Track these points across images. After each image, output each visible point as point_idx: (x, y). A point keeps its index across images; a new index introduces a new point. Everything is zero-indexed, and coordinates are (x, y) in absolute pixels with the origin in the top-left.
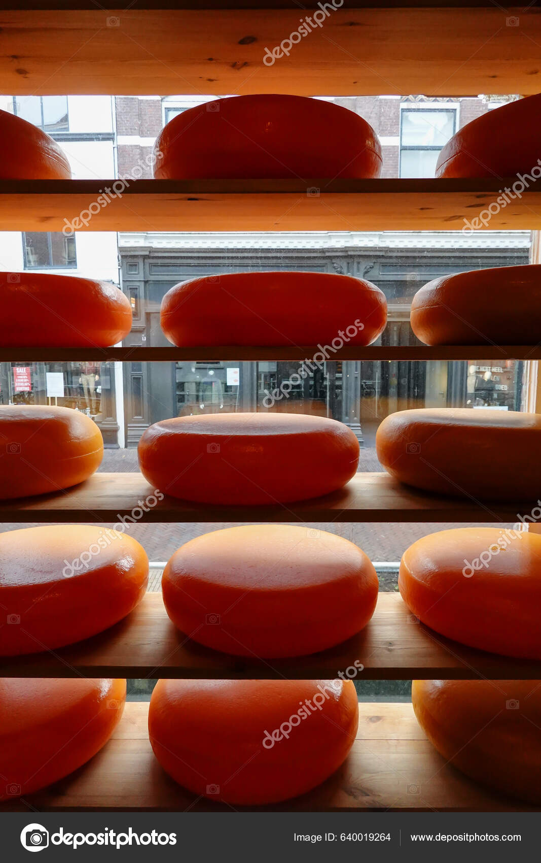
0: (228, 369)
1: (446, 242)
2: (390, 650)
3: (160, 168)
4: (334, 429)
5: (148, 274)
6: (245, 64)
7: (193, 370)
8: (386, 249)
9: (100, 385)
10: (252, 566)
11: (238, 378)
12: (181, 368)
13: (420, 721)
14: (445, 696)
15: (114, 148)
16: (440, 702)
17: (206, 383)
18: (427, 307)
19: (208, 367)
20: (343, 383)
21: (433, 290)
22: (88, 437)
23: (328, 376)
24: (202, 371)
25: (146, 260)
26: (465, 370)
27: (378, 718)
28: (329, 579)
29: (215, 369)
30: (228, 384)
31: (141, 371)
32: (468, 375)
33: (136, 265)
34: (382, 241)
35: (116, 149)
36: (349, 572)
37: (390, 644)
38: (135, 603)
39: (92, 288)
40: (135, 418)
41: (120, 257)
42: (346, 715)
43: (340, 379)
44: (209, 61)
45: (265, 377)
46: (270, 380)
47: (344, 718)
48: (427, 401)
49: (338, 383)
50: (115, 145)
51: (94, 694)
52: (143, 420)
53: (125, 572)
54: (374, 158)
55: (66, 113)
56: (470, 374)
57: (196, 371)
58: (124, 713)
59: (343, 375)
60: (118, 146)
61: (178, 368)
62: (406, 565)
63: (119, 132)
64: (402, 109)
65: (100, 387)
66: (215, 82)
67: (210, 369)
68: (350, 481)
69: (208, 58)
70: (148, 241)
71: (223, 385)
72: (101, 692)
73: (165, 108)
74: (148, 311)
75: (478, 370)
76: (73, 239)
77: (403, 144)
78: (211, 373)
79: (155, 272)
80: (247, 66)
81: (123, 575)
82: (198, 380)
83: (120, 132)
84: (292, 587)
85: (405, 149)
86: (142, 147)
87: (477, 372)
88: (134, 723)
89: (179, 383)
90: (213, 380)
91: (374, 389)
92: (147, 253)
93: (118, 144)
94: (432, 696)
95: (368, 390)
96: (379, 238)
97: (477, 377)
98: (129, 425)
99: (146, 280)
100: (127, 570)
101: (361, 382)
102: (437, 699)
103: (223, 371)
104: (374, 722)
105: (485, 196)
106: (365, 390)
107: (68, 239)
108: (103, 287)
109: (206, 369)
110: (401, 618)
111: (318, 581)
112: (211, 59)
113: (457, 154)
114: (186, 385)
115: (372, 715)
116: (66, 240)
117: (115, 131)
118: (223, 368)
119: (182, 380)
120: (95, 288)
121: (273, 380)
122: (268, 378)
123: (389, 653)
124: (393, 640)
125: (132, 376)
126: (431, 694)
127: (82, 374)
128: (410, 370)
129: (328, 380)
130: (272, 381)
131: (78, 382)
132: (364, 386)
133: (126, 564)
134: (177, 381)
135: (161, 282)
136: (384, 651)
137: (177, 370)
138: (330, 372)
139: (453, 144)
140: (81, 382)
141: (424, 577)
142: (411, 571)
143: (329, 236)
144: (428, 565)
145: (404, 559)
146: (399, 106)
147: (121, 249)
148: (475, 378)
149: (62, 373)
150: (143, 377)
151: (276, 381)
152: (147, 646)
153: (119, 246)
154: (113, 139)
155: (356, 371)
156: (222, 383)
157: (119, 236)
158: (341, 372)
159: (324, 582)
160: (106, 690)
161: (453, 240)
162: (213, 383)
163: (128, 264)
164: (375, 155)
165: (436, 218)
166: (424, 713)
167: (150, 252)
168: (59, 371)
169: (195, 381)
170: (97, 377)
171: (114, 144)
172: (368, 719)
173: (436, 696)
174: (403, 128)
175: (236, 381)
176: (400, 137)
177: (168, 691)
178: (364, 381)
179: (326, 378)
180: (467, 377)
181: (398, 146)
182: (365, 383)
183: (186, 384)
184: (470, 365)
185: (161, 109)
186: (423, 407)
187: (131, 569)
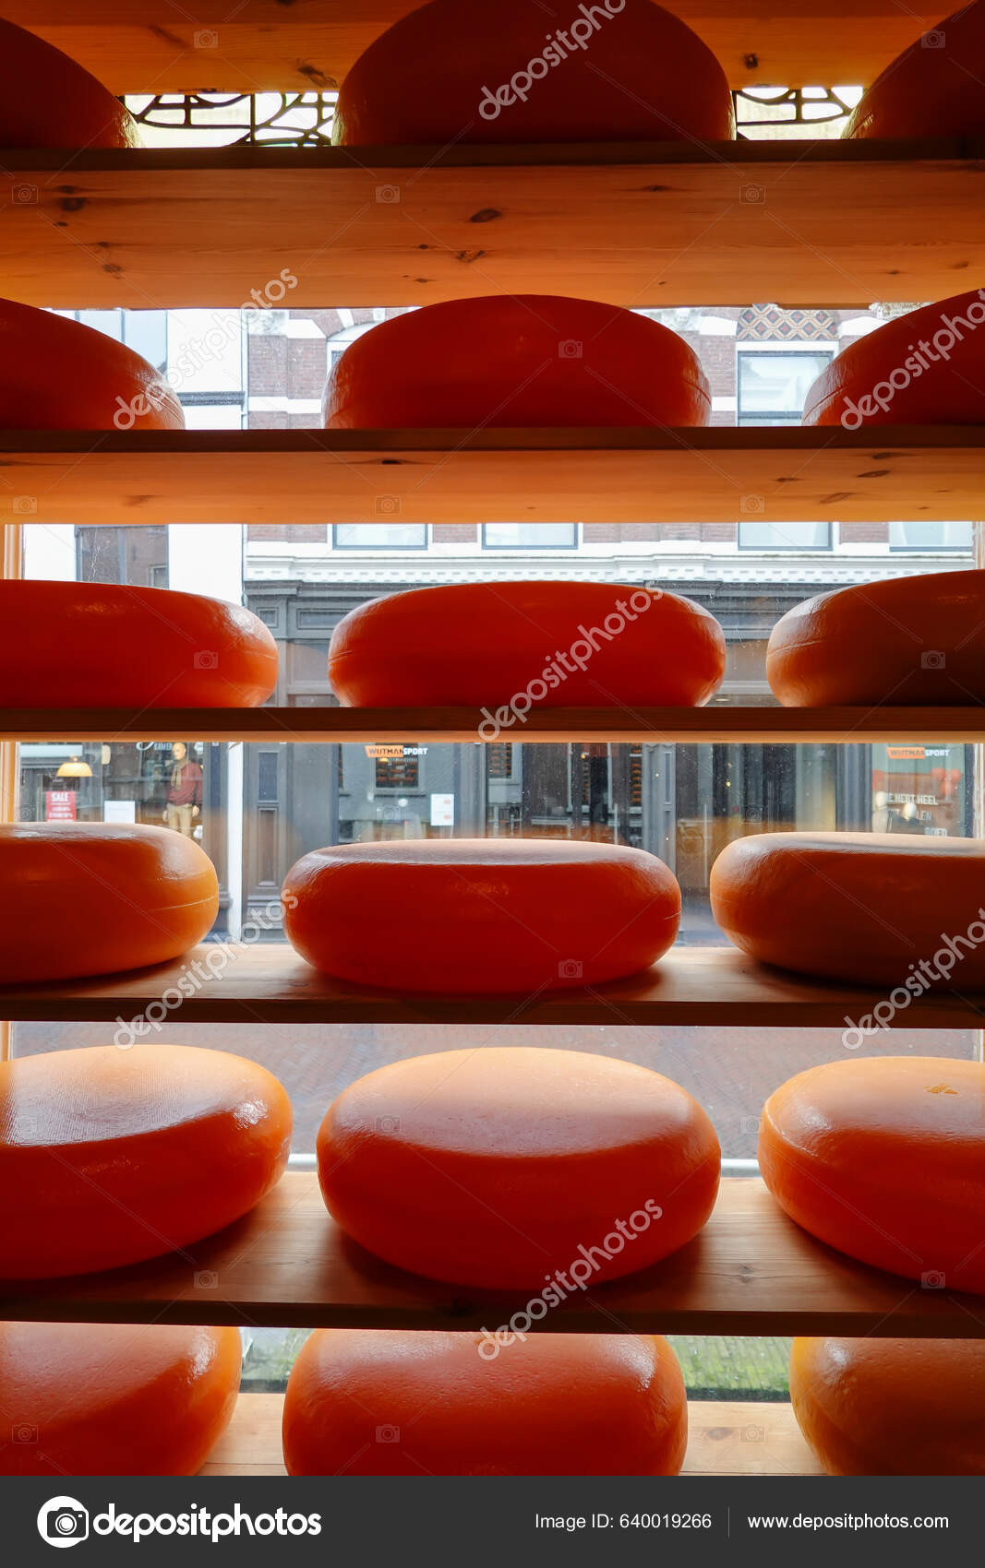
0: (434, 797)
1: (824, 573)
2: (745, 1280)
3: (337, 414)
4: (635, 858)
5: (295, 629)
6: (481, 254)
7: (370, 797)
8: (718, 585)
9: (200, 824)
10: (484, 1117)
11: (452, 814)
12: (347, 796)
13: (807, 1434)
14: (854, 1379)
15: (242, 416)
16: (846, 1391)
17: (390, 822)
18: (796, 646)
19: (397, 794)
20: (642, 824)
21: (805, 616)
22: (193, 874)
23: (615, 811)
24: (388, 800)
25: (290, 604)
26: (867, 801)
27: (725, 1432)
28: (629, 1138)
29: (411, 796)
30: (433, 824)
31: (275, 798)
32: (874, 809)
33: (272, 612)
34: (709, 572)
35: (245, 418)
36: (667, 1128)
37: (746, 1268)
38: (267, 1185)
39: (213, 610)
40: (262, 884)
41: (245, 597)
42: (664, 1414)
43: (638, 816)
44: (421, 250)
45: (501, 811)
46: (510, 817)
47: (660, 1421)
48: (798, 824)
49: (634, 824)
50: (245, 412)
51: (182, 1367)
52: (276, 888)
53: (250, 1125)
54: (697, 396)
55: (164, 360)
56: (876, 806)
57: (374, 799)
58: (234, 1416)
59: (642, 810)
60: (249, 413)
61: (342, 795)
62: (771, 1120)
63: (252, 392)
64: (739, 352)
65: (199, 828)
66: (428, 283)
67: (400, 796)
68: (661, 959)
69: (418, 245)
70: (294, 571)
71: (425, 826)
72: (194, 1363)
73: (333, 352)
74: (291, 692)
75: (891, 801)
76: (164, 569)
77: (743, 409)
78: (403, 802)
79: (306, 623)
80: (484, 257)
81: (247, 1131)
82: (379, 817)
83: (255, 391)
84: (558, 1151)
85: (744, 417)
86: (291, 415)
87: (890, 805)
88: (254, 1433)
89: (344, 821)
90: (406, 816)
91: (702, 835)
92: (293, 591)
93: (250, 410)
94: (828, 1382)
95: (690, 838)
96: (705, 566)
97: (890, 813)
98: (250, 898)
99: (291, 637)
100: (253, 1122)
101: (676, 823)
102: (840, 1387)
103: (424, 801)
104: (717, 1438)
105: (888, 455)
106: (684, 838)
107: (155, 570)
108: (232, 611)
109: (392, 796)
110: (763, 1223)
111: (609, 1142)
112: (423, 247)
113: (838, 389)
114: (356, 826)
115: (712, 1425)
116: (152, 571)
117: (245, 389)
118: (424, 796)
119: (349, 818)
120: (218, 610)
121: (515, 818)
122: (507, 813)
123: (744, 1284)
124: (751, 1262)
125: (259, 807)
126: (826, 1377)
127: (169, 806)
128: (765, 798)
129: (616, 816)
130: (513, 820)
131: (162, 819)
132: (682, 830)
133: (251, 1112)
134: (341, 818)
135: (315, 642)
136: (735, 1281)
137: (341, 799)
138: (619, 803)
139: (831, 375)
140: (167, 818)
141: (806, 1140)
142: (780, 1130)
143: (616, 562)
144: (815, 1121)
145: (767, 1111)
146: (733, 347)
147: (248, 585)
148: (886, 815)
149: (134, 803)
150: (280, 808)
151: (521, 820)
152: (285, 1267)
153: (245, 579)
154: (241, 403)
155: (668, 800)
156: (422, 823)
157: (245, 564)
158: (638, 804)
159: (621, 1144)
160: (206, 1360)
161: (835, 571)
162: (406, 823)
163: (259, 610)
164: (698, 392)
165: (806, 498)
166: (814, 1416)
167: (298, 589)
168: (129, 800)
169: (374, 819)
170: (196, 809)
171: (242, 410)
172: (705, 1433)
173: (835, 1381)
174: (742, 383)
175: (447, 817)
176: (735, 399)
177: (322, 1364)
178: (682, 820)
179: (612, 816)
180: (871, 813)
181: (733, 412)
182: (683, 824)
183: (356, 823)
184: (878, 790)
185: (325, 355)
186: (793, 830)
187: (261, 1120)
